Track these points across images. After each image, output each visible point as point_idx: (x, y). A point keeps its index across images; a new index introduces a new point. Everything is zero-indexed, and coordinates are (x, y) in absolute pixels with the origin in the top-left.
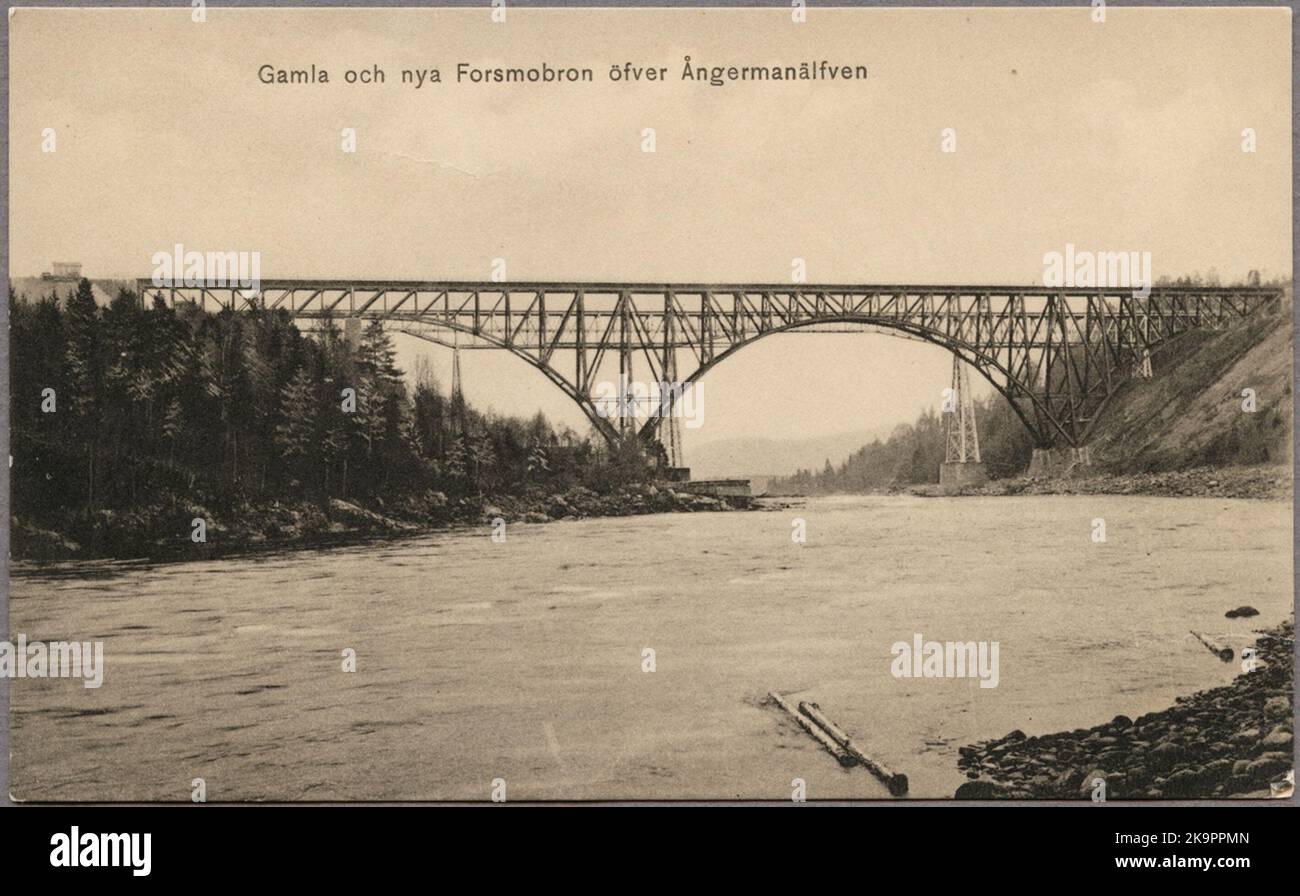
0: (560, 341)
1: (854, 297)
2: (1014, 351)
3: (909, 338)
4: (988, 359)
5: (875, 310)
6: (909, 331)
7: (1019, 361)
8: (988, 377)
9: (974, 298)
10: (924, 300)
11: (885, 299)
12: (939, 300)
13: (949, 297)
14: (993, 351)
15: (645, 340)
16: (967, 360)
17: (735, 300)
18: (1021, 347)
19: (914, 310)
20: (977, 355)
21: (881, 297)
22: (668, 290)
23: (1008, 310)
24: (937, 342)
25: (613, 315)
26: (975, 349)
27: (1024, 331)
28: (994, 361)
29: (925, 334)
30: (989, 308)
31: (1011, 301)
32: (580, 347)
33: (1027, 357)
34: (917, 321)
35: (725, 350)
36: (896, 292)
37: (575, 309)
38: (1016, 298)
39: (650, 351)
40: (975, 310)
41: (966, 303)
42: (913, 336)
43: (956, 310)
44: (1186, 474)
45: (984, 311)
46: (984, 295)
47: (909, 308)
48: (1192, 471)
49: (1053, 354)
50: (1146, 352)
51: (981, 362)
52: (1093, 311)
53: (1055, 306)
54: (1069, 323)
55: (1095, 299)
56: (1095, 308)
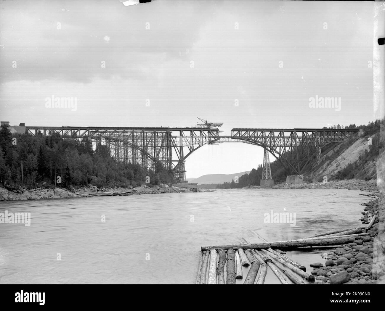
0: (149, 145)
1: (235, 132)
2: (281, 148)
3: (251, 144)
4: (273, 149)
5: (241, 136)
6: (251, 142)
7: (283, 150)
8: (274, 155)
9: (269, 132)
10: (255, 133)
11: (243, 133)
12: (259, 133)
13: (262, 132)
14: (275, 148)
15: (174, 144)
16: (268, 150)
17: (200, 133)
18: (283, 146)
19: (252, 136)
20: (270, 148)
21: (242, 132)
22: (180, 130)
23: (279, 136)
24: (259, 145)
25: (165, 137)
26: (270, 146)
27: (284, 142)
28: (275, 150)
29: (256, 143)
30: (274, 135)
31: (280, 133)
32: (155, 147)
33: (285, 149)
34: (253, 139)
35: (197, 147)
36: (247, 130)
37: (153, 135)
38: (282, 132)
39: (176, 148)
40: (270, 136)
41: (267, 133)
42: (253, 143)
43: (264, 136)
44: (330, 182)
45: (272, 136)
46: (272, 131)
47: (250, 135)
48: (332, 181)
49: (292, 148)
50: (320, 148)
51: (272, 151)
52: (304, 136)
53: (293, 134)
54: (297, 140)
55: (305, 132)
56: (304, 135)
